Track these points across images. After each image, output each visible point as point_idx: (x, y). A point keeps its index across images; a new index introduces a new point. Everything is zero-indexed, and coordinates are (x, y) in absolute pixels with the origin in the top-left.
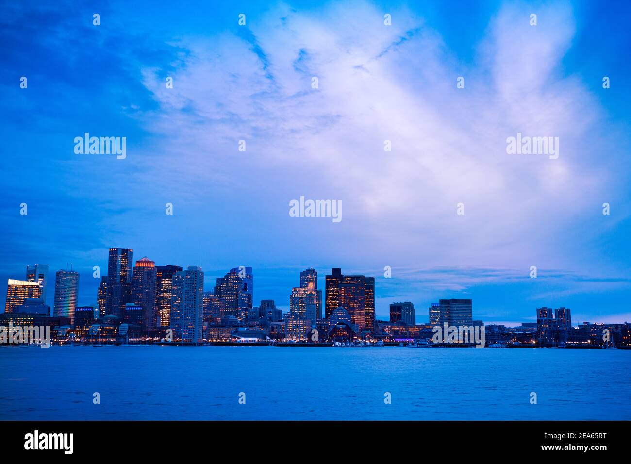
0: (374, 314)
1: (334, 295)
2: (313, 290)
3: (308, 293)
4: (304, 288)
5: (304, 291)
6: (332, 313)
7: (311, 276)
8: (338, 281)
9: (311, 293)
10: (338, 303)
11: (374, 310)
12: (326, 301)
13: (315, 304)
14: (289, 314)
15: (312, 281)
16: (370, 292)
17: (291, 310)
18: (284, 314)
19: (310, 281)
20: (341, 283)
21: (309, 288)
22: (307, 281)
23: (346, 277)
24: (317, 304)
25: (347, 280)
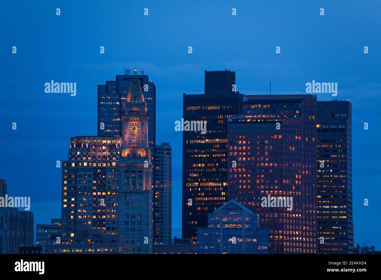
0: (347, 225)
1: (211, 160)
2: (139, 146)
3: (126, 153)
4: (111, 136)
5: (111, 147)
6: (203, 223)
7: (134, 97)
8: (225, 112)
9: (133, 156)
10: (225, 189)
11: (349, 213)
12: (185, 181)
13: (147, 192)
14: (57, 228)
15: (137, 114)
16: (335, 151)
17: (66, 212)
18: (38, 226)
19: (131, 113)
20: (235, 122)
21: (127, 136)
22: (121, 113)
23: (254, 100)
24: (155, 190)
25: (256, 111)
